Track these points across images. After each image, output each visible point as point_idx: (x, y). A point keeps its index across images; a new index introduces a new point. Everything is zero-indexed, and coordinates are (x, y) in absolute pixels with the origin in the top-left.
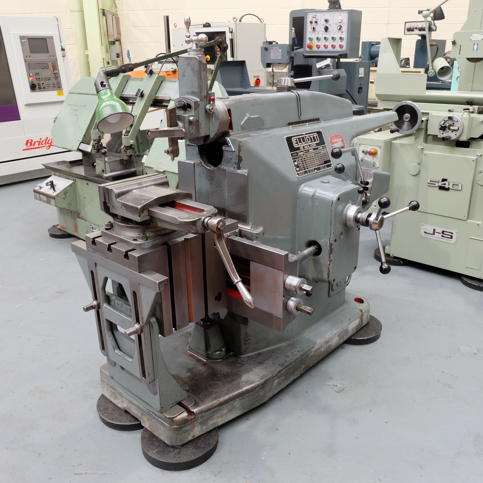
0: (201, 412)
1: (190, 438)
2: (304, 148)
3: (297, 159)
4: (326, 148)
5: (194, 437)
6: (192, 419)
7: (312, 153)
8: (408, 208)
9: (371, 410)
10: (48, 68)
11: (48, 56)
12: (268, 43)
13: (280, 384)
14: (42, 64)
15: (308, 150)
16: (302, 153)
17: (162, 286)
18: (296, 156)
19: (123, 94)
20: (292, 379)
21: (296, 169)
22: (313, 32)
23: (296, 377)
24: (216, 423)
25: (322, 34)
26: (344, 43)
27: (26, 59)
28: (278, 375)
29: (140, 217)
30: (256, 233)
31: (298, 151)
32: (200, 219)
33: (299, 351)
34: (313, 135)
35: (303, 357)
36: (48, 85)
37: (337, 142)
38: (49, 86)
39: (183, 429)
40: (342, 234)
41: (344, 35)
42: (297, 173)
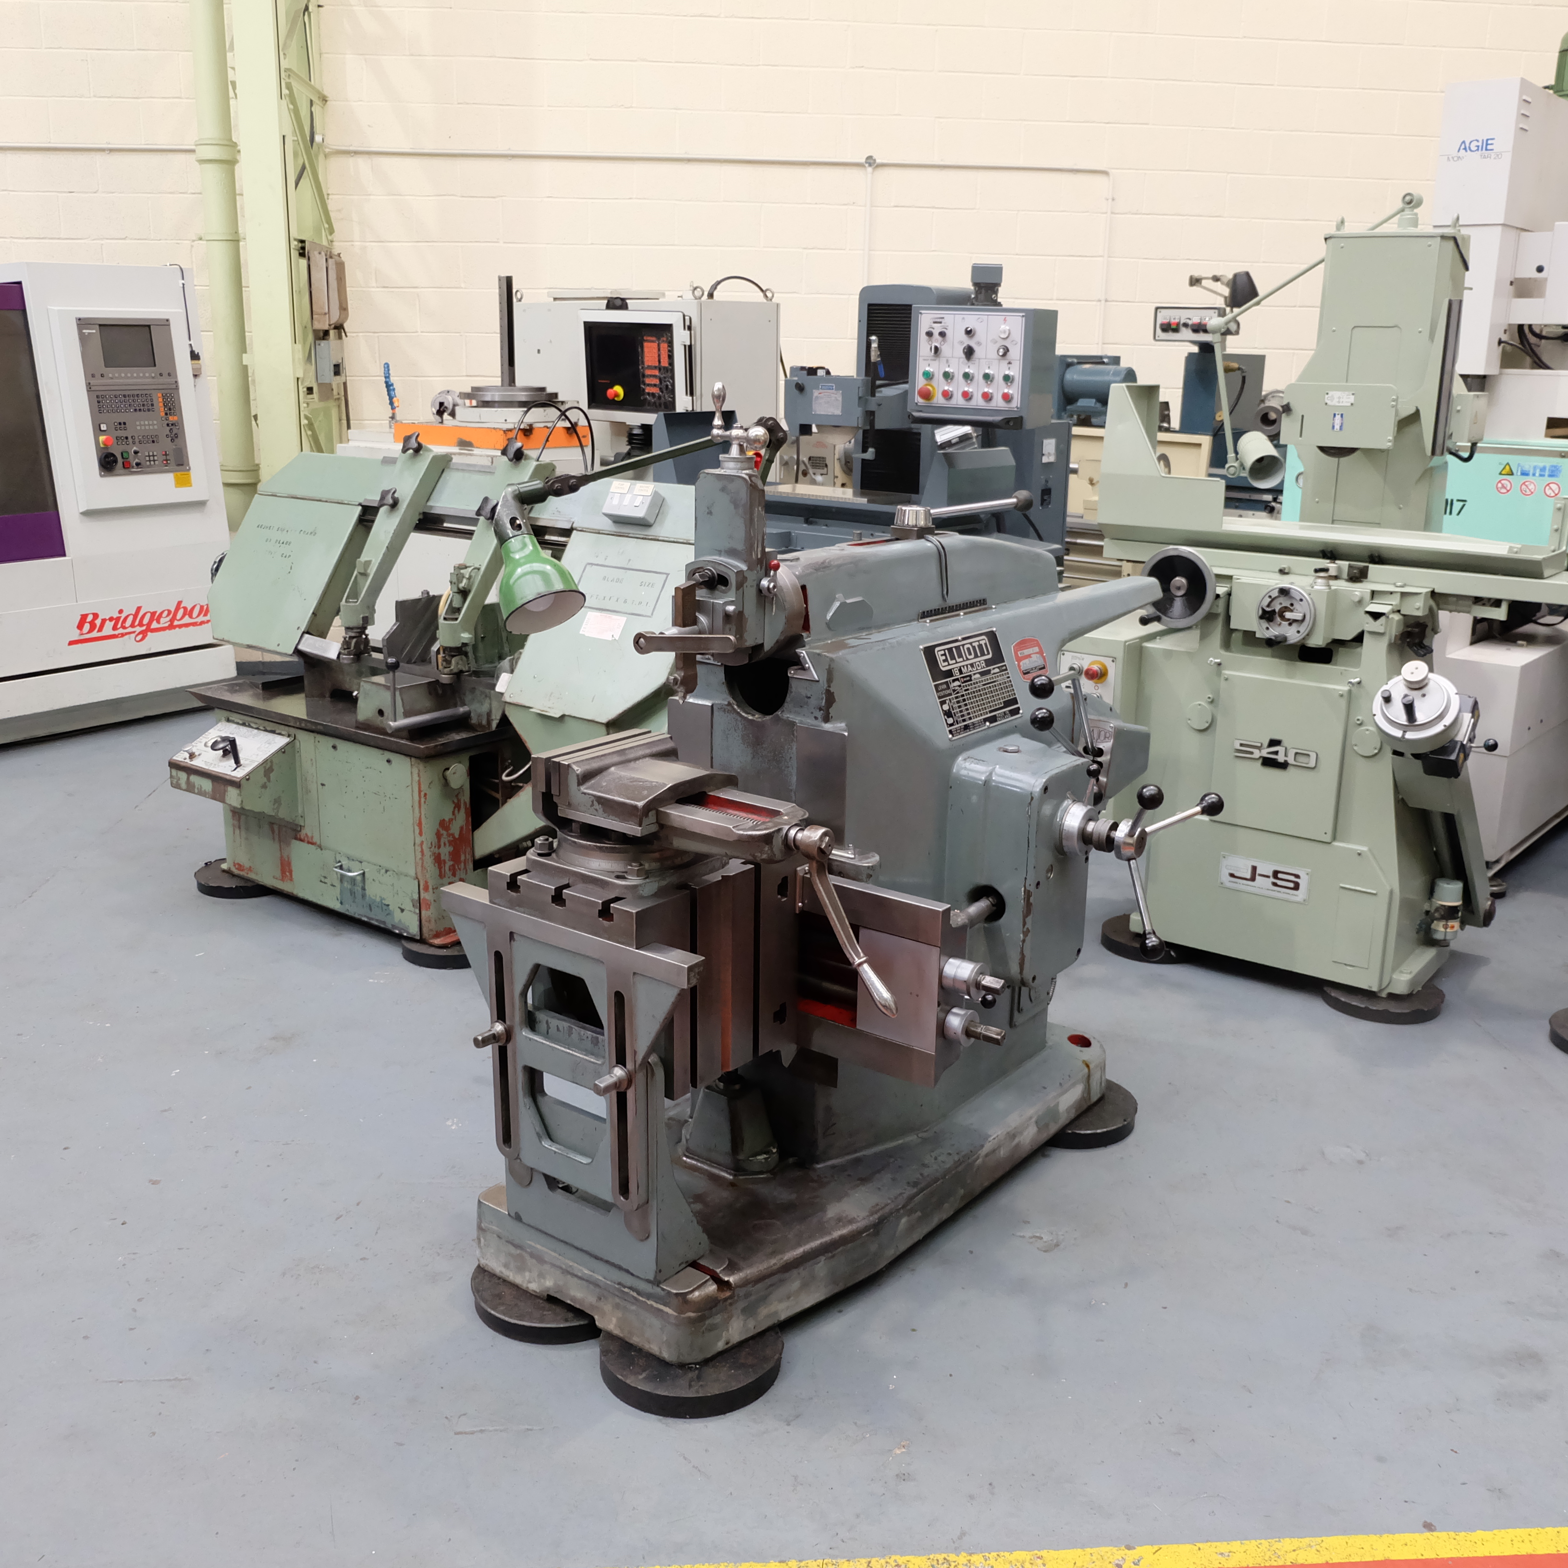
0: (745, 1283)
1: (720, 1346)
2: (961, 672)
3: (948, 698)
4: (1006, 670)
5: (729, 1345)
6: (726, 1300)
7: (977, 683)
8: (1198, 809)
9: (1126, 1285)
10: (150, 407)
11: (153, 375)
12: (805, 372)
13: (911, 1228)
14: (136, 398)
15: (970, 676)
16: (957, 683)
17: (694, 976)
18: (945, 690)
19: (431, 507)
20: (935, 1221)
21: (946, 720)
22: (933, 358)
23: (945, 1216)
24: (776, 1313)
25: (958, 365)
26: (1014, 390)
27: (93, 382)
28: (906, 1208)
29: (640, 826)
30: (868, 867)
31: (948, 680)
32: (780, 830)
33: (950, 1154)
34: (978, 641)
35: (960, 1169)
36: (149, 456)
37: (1029, 656)
38: (152, 458)
39: (707, 1322)
40: (1050, 869)
41: (1016, 371)
42: (948, 729)
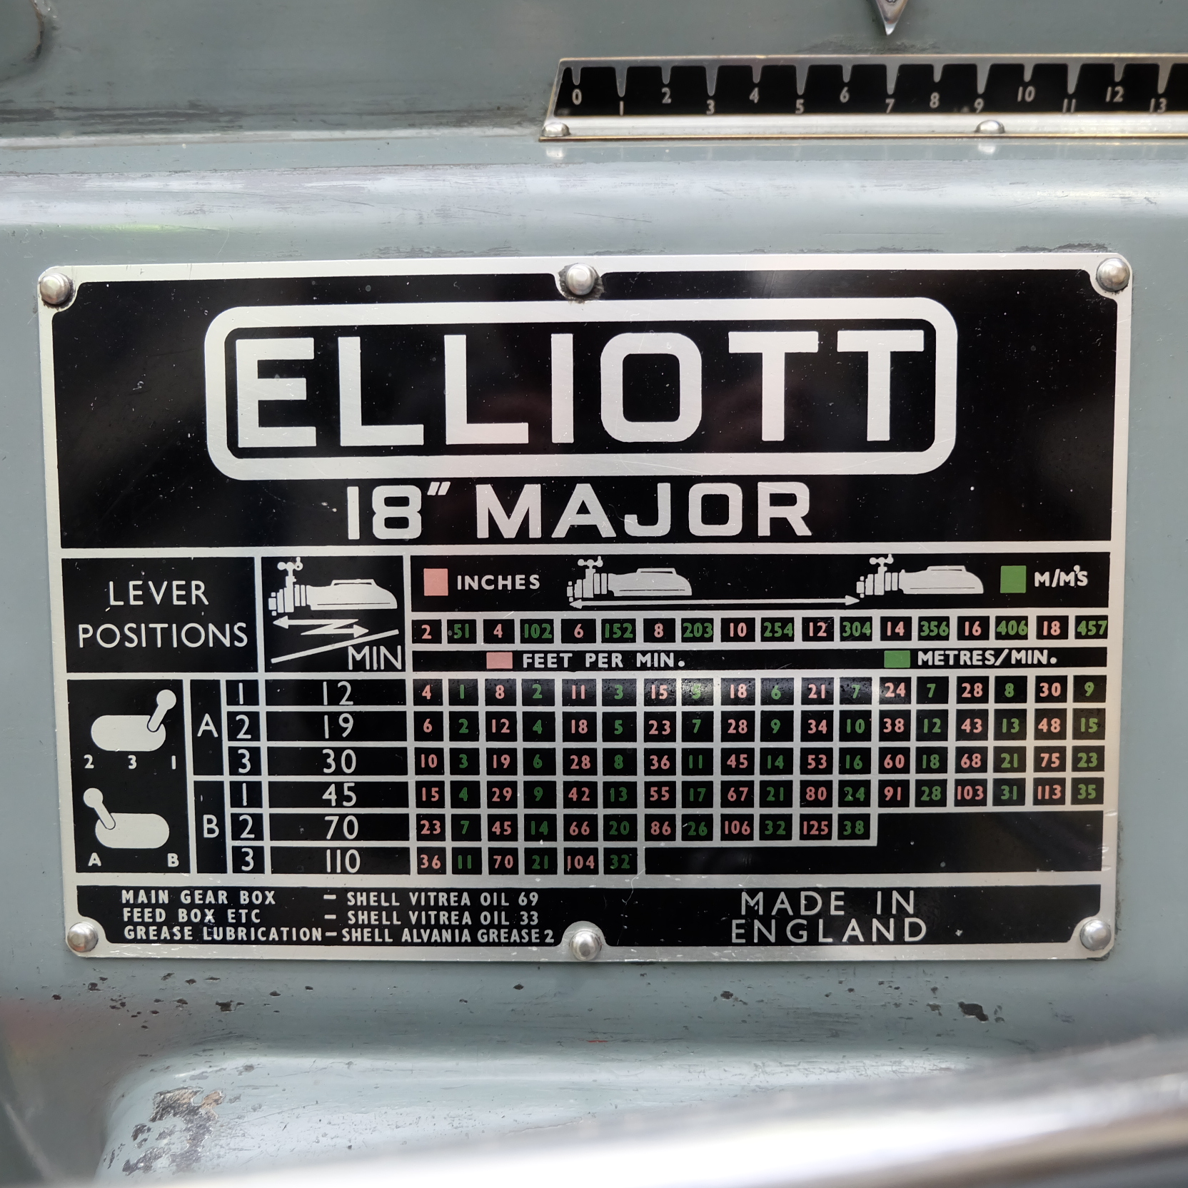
3: (187, 678)
4: (1097, 593)
7: (619, 631)
21: (85, 820)
31: (257, 553)
42: (74, 880)
